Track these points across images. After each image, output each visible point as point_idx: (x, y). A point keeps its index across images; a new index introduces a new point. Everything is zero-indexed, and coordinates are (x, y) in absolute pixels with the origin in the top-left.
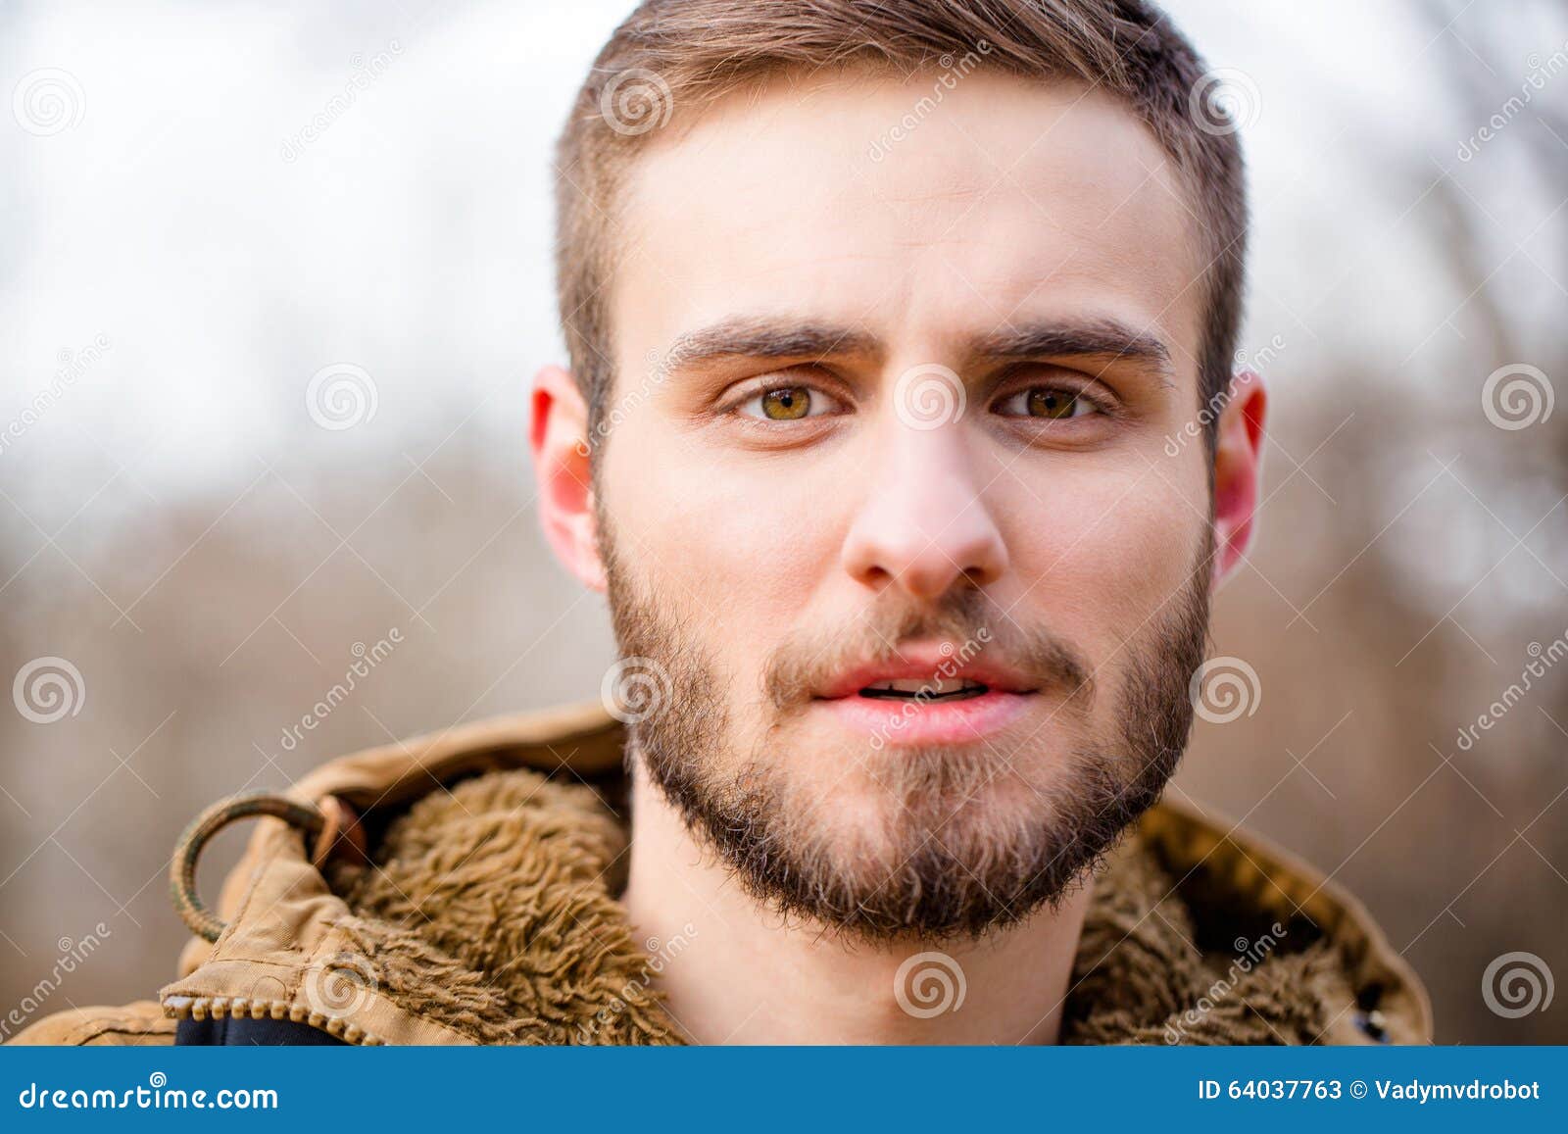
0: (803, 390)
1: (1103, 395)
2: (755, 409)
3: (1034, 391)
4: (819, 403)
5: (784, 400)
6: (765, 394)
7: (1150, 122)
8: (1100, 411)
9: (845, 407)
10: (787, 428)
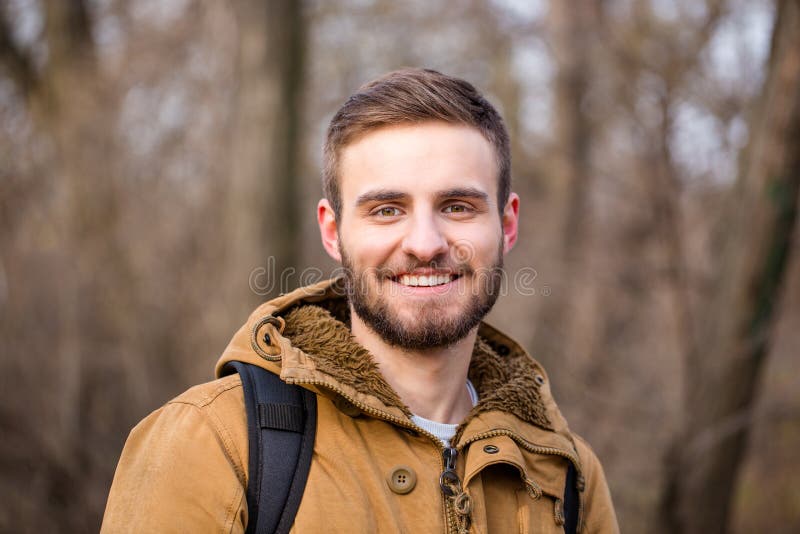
0: (393, 209)
1: (470, 206)
2: (380, 213)
3: (453, 207)
4: (397, 212)
5: (387, 212)
6: (383, 210)
7: (482, 132)
8: (469, 210)
9: (404, 213)
10: (388, 218)
